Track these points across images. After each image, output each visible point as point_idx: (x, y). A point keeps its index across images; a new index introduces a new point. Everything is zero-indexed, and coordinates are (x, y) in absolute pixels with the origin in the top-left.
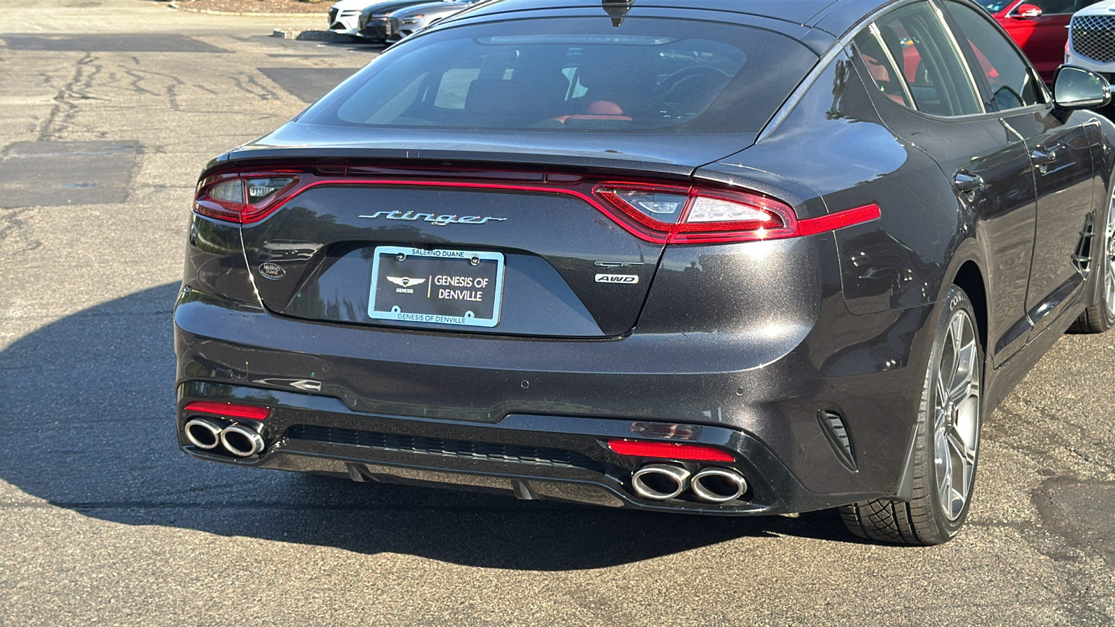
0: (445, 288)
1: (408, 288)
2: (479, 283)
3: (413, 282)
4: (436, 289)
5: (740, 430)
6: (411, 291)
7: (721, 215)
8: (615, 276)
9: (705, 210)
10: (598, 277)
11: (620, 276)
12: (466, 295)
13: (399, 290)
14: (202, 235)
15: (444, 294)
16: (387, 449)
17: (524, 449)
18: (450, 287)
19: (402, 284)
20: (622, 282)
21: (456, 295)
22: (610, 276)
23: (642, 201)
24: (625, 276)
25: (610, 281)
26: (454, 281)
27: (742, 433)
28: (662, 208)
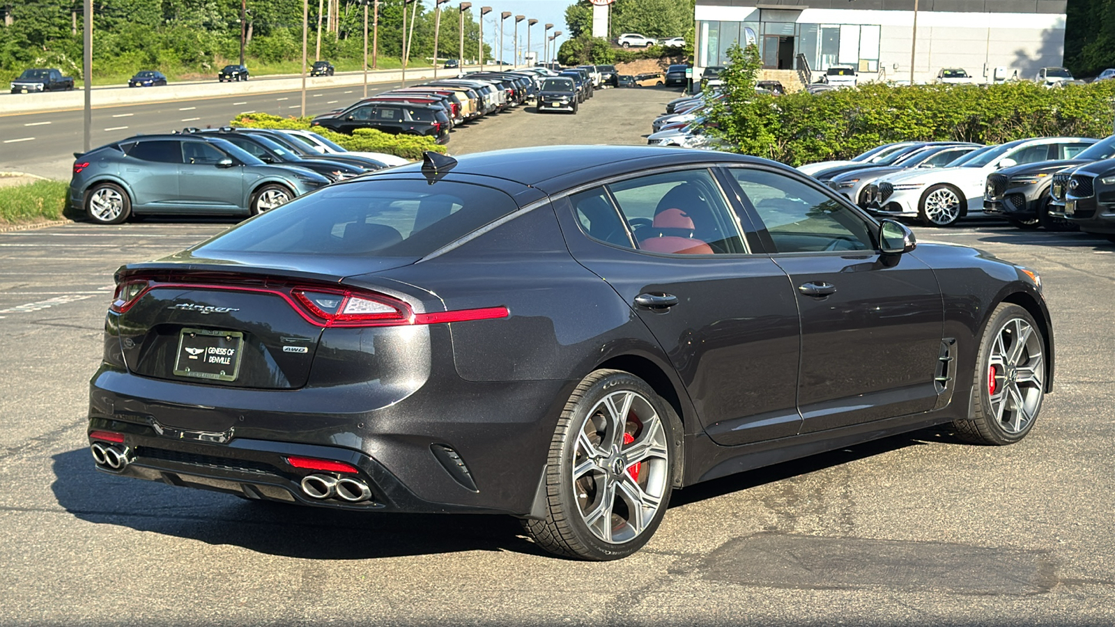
0: (212, 355)
1: (195, 355)
2: (230, 352)
3: (199, 351)
4: (209, 355)
5: (370, 456)
6: (196, 358)
7: (365, 309)
8: (294, 348)
9: (355, 306)
10: (285, 348)
11: (297, 348)
12: (222, 360)
13: (191, 357)
14: (111, 320)
15: (212, 359)
16: (184, 463)
17: (251, 465)
18: (216, 355)
19: (192, 353)
20: (297, 351)
21: (218, 360)
22: (291, 348)
23: (318, 299)
24: (299, 348)
25: (291, 351)
26: (218, 351)
27: (371, 459)
28: (326, 304)
